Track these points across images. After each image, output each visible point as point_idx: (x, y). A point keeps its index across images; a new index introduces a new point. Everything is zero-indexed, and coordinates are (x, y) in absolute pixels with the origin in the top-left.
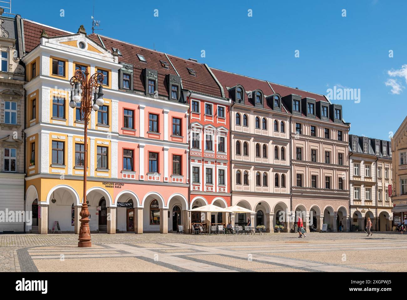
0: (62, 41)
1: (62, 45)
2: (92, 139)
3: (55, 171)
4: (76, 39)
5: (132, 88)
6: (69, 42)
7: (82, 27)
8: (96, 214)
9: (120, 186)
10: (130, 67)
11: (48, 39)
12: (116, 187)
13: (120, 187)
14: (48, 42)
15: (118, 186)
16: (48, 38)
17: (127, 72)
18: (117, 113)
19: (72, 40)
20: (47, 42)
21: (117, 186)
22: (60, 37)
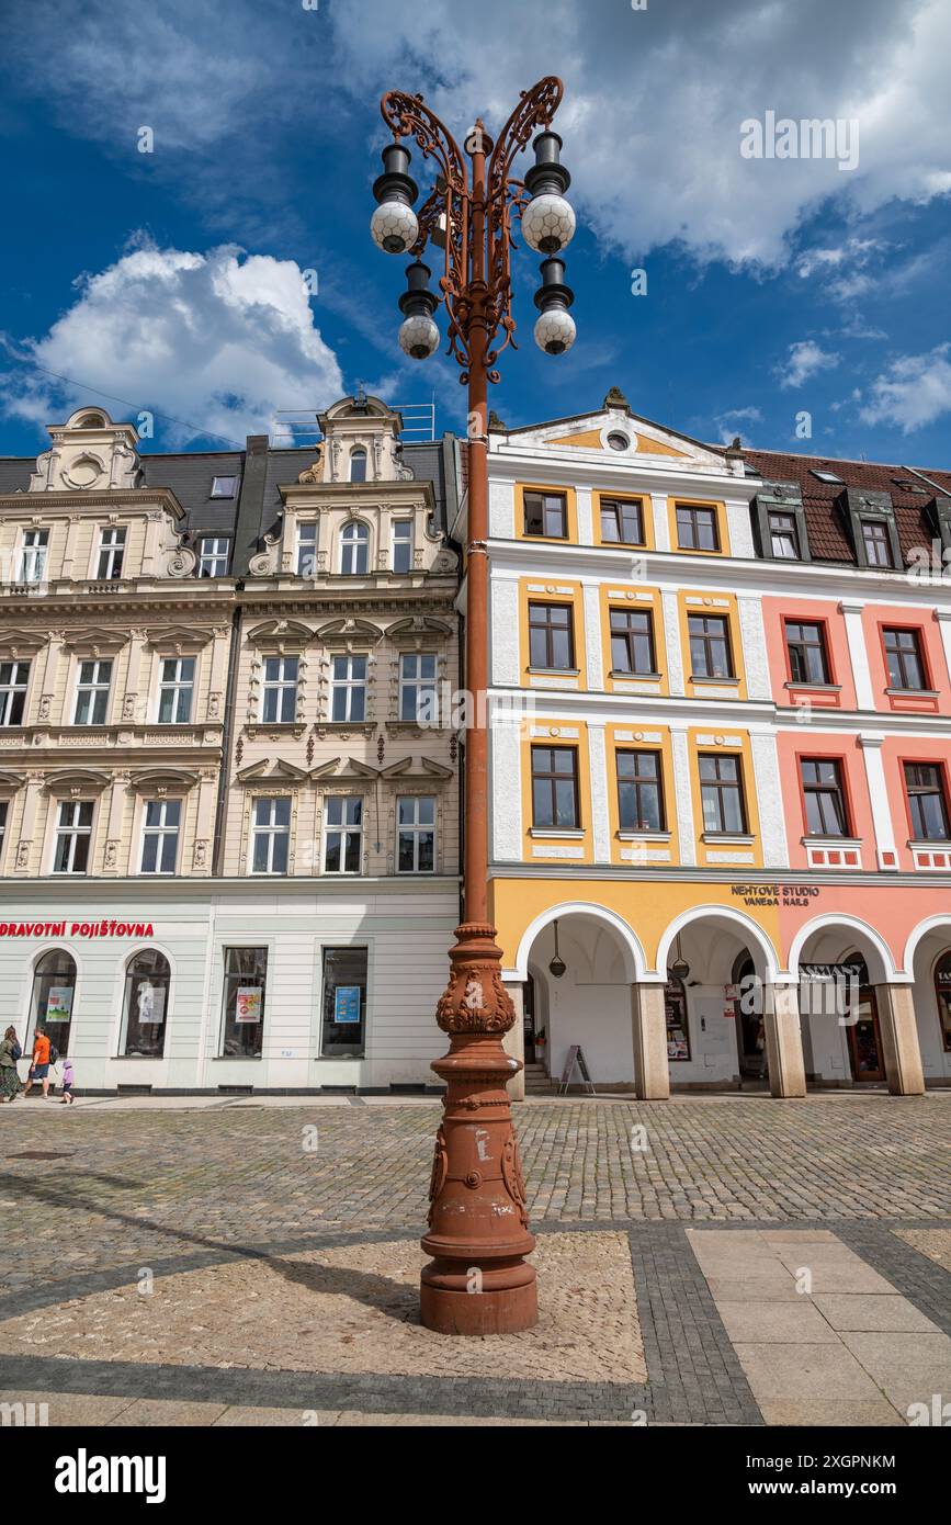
0: (551, 436)
1: (553, 446)
2: (678, 731)
3: (545, 851)
4: (596, 427)
5: (806, 554)
6: (573, 438)
7: (615, 392)
8: (726, 1015)
9: (802, 898)
10: (790, 489)
11: (505, 438)
12: (786, 902)
13: (806, 903)
14: (507, 445)
15: (795, 897)
16: (507, 434)
17: (780, 506)
18: (762, 633)
19: (584, 430)
20: (502, 445)
21: (789, 897)
22: (546, 426)
